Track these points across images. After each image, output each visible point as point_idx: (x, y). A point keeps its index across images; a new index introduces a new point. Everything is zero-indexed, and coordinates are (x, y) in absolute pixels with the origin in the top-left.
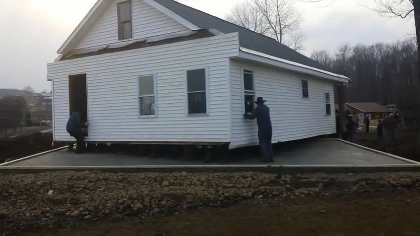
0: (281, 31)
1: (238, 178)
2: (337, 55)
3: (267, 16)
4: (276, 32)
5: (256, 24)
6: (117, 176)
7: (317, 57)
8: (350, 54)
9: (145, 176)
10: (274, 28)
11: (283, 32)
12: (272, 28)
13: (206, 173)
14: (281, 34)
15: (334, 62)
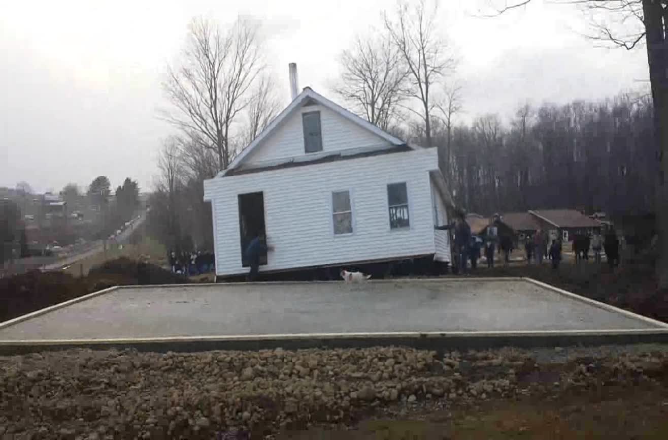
0: (427, 78)
1: (371, 361)
2: (514, 124)
3: (404, 51)
4: (419, 79)
5: (388, 63)
6: (165, 359)
7: (483, 126)
8: (533, 121)
9: (213, 358)
10: (416, 72)
11: (430, 80)
12: (413, 71)
13: (316, 349)
14: (427, 83)
15: (509, 134)
